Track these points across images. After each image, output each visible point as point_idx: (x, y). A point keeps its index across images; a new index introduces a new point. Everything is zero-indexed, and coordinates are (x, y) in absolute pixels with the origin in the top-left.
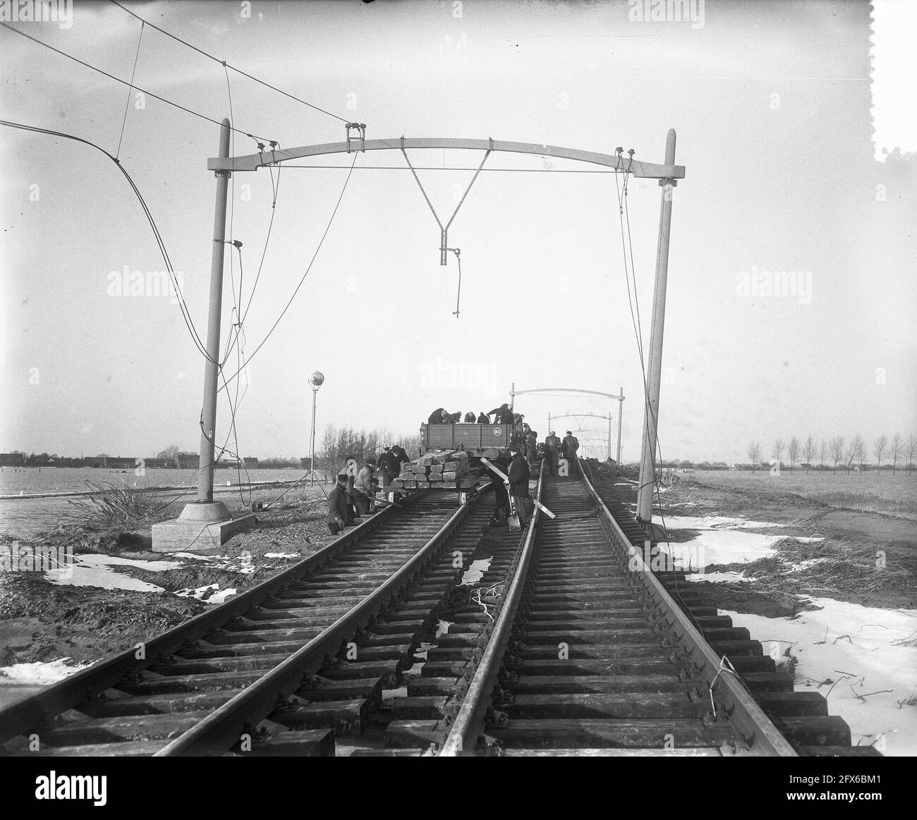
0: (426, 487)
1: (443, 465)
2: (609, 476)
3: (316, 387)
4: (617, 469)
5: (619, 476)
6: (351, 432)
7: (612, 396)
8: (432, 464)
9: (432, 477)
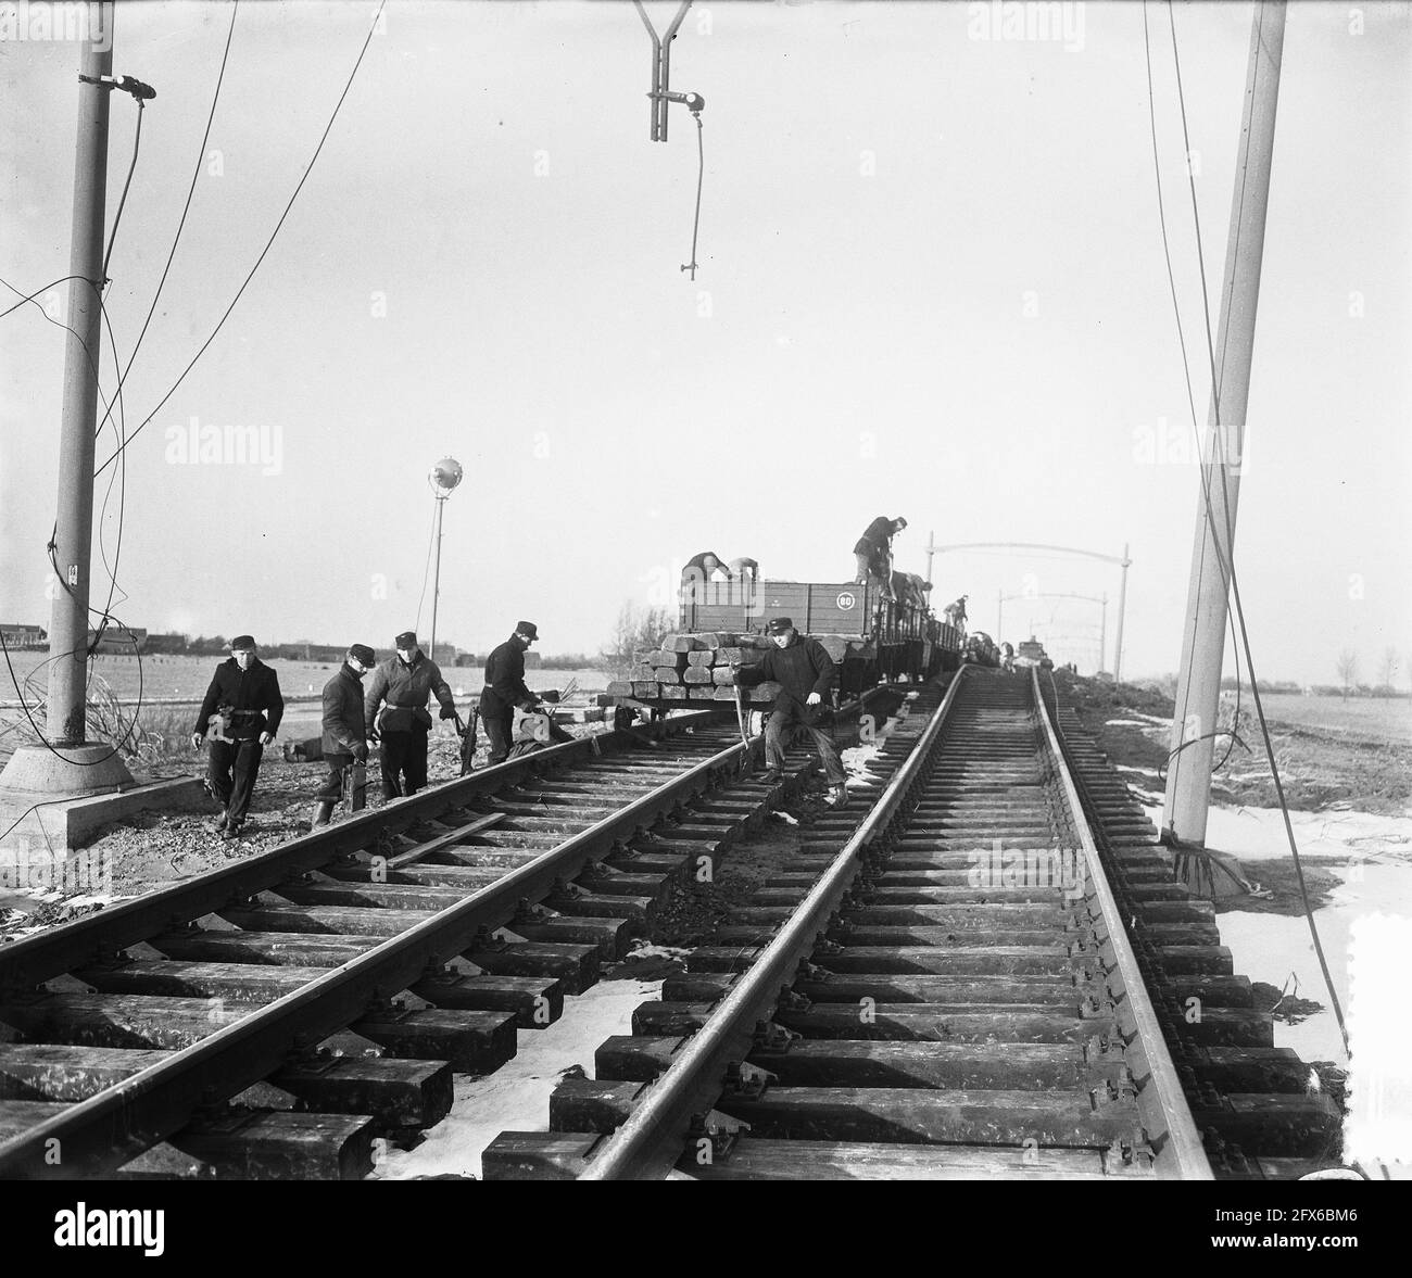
0: (678, 697)
1: (714, 652)
2: (1097, 704)
3: (444, 491)
4: (1114, 689)
5: (1118, 703)
6: (663, 612)
7: (1107, 559)
8: (694, 649)
9: (691, 675)
